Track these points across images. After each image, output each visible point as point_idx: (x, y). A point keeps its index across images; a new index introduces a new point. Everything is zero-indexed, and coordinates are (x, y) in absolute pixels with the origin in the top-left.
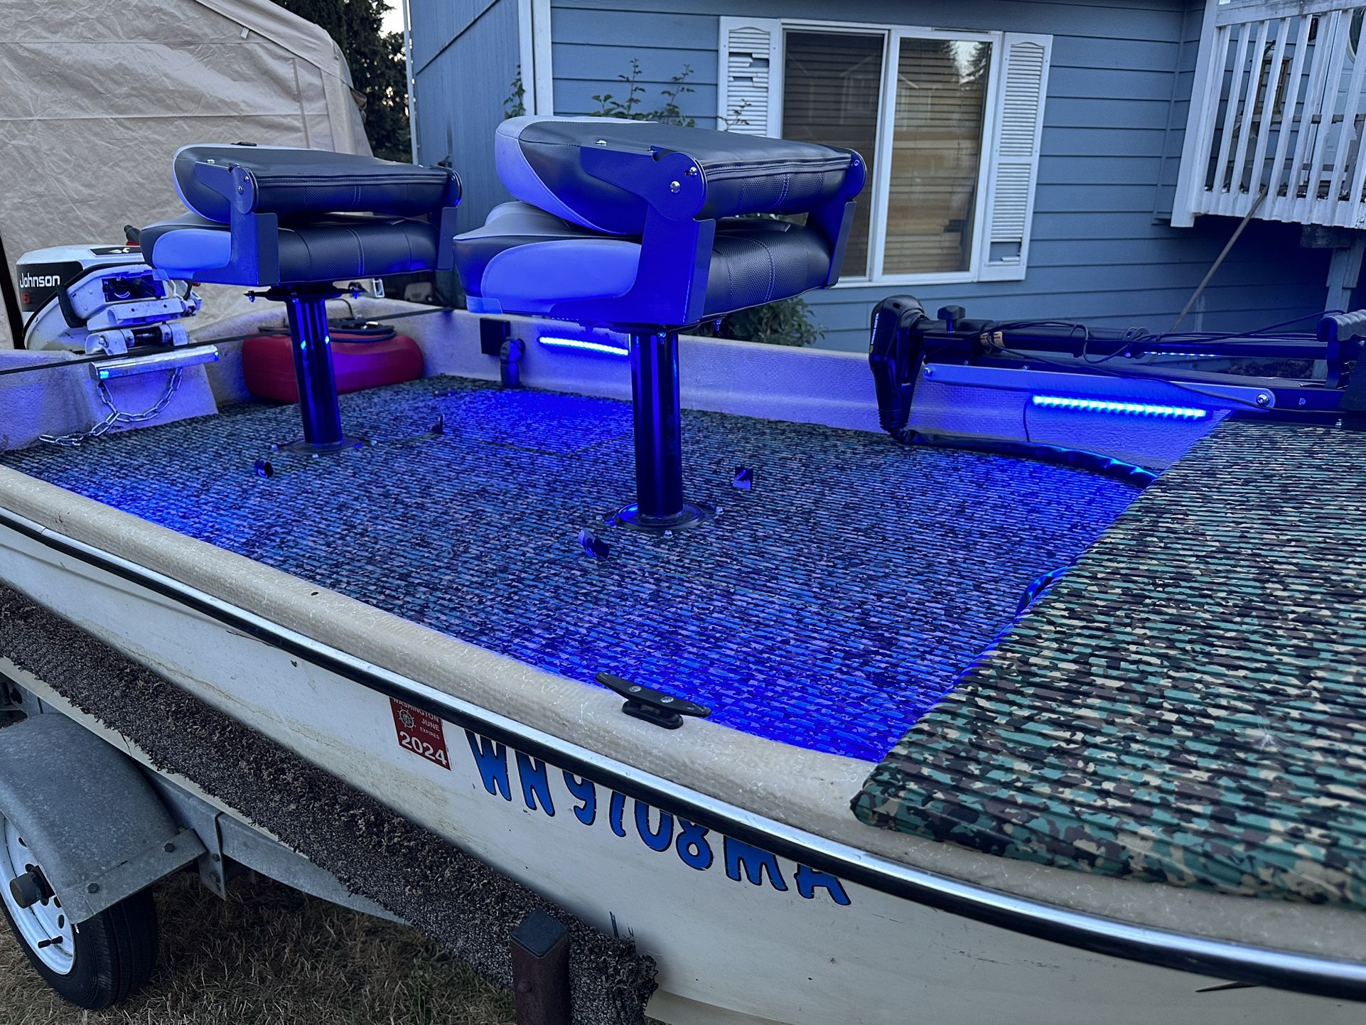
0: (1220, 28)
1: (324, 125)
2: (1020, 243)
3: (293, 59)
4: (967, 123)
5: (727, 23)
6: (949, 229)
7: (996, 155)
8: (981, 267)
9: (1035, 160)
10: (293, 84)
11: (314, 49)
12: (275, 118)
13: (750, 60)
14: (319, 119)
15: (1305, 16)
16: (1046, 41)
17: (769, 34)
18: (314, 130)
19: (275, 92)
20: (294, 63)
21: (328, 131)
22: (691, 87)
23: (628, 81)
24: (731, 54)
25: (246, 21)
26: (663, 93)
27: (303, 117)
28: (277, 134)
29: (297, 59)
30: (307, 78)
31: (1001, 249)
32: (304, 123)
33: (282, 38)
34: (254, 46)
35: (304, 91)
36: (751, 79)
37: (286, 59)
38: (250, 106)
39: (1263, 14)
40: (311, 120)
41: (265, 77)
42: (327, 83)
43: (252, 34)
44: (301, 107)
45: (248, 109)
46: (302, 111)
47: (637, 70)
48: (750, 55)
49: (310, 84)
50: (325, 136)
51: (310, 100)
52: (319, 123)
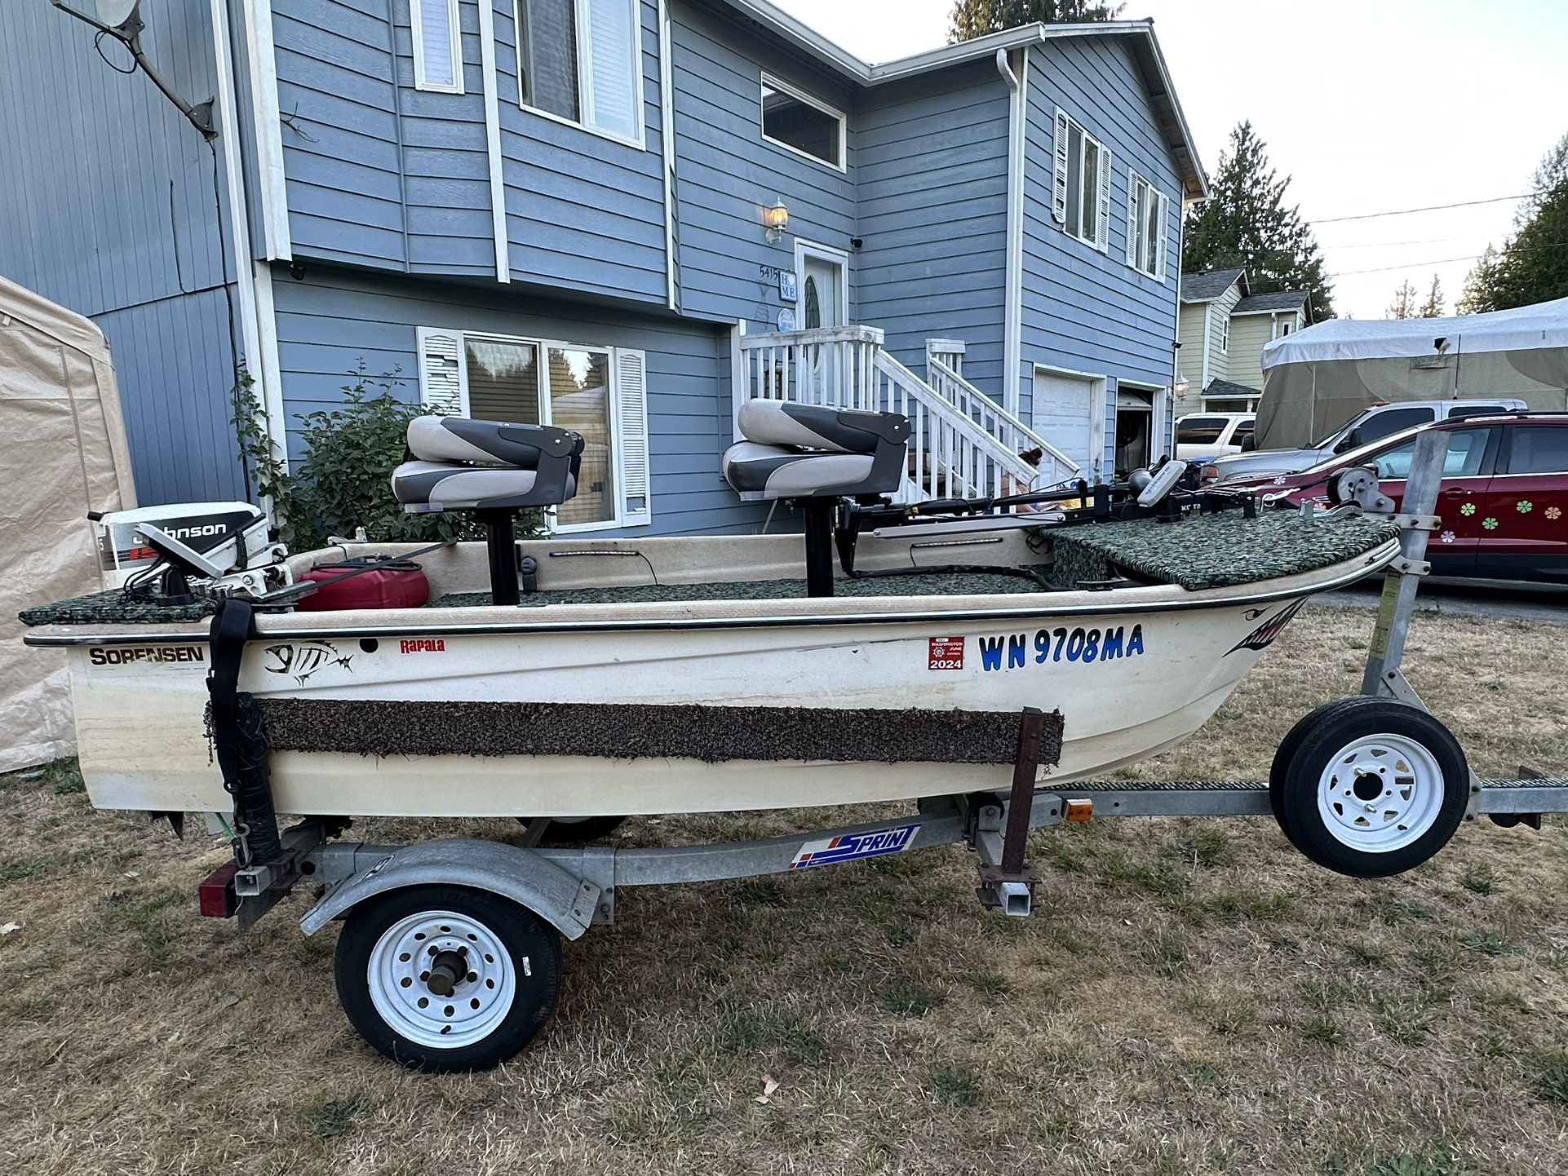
0: (743, 350)
1: (95, 410)
2: (644, 498)
3: (60, 346)
4: (597, 411)
5: (423, 332)
6: (593, 489)
7: (621, 433)
8: (623, 518)
9: (646, 437)
10: (61, 370)
11: (84, 339)
12: (42, 403)
13: (442, 361)
14: (89, 403)
15: (798, 346)
16: (641, 354)
17: (455, 341)
18: (84, 413)
19: (39, 377)
20: (61, 351)
21: (99, 414)
22: (402, 382)
23: (356, 375)
24: (428, 356)
25: (9, 309)
26: (381, 385)
27: (72, 401)
28: (41, 418)
29: (65, 347)
30: (74, 364)
31: (635, 502)
32: (73, 407)
33: (49, 326)
34: (16, 333)
35: (72, 377)
36: (445, 375)
37: (53, 347)
38: (11, 390)
39: (772, 343)
40: (79, 405)
41: (28, 364)
42: (97, 370)
43: (14, 322)
44: (69, 392)
45: (8, 392)
46: (71, 395)
47: (363, 366)
48: (442, 357)
49: (80, 371)
50: (97, 419)
51: (79, 385)
52: (89, 406)
